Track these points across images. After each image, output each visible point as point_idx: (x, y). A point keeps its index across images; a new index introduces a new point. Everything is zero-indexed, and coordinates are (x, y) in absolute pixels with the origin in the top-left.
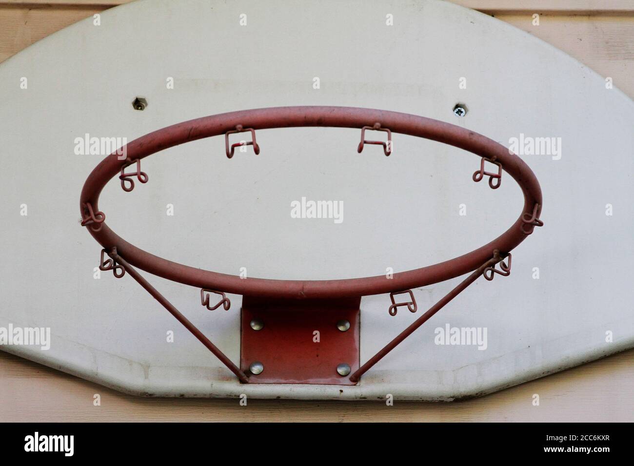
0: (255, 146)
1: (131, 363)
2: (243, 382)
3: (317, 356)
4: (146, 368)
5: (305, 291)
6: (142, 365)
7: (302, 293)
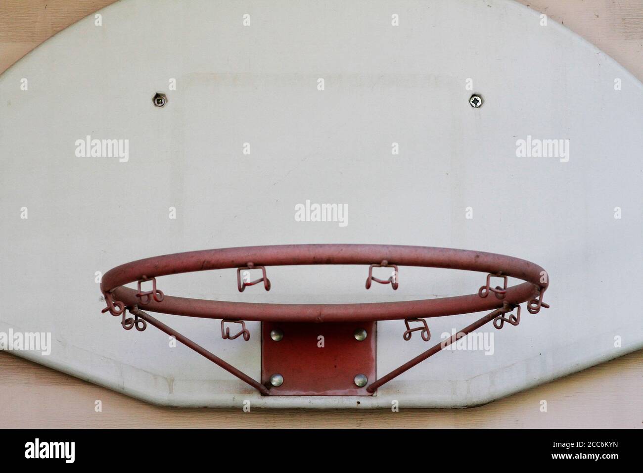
0: (266, 281)
1: (156, 376)
2: (264, 394)
3: (335, 367)
4: (170, 381)
5: (322, 316)
6: (166, 379)
7: (319, 318)
